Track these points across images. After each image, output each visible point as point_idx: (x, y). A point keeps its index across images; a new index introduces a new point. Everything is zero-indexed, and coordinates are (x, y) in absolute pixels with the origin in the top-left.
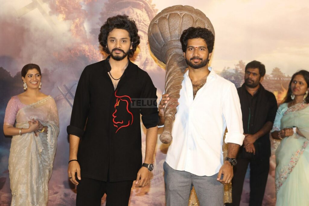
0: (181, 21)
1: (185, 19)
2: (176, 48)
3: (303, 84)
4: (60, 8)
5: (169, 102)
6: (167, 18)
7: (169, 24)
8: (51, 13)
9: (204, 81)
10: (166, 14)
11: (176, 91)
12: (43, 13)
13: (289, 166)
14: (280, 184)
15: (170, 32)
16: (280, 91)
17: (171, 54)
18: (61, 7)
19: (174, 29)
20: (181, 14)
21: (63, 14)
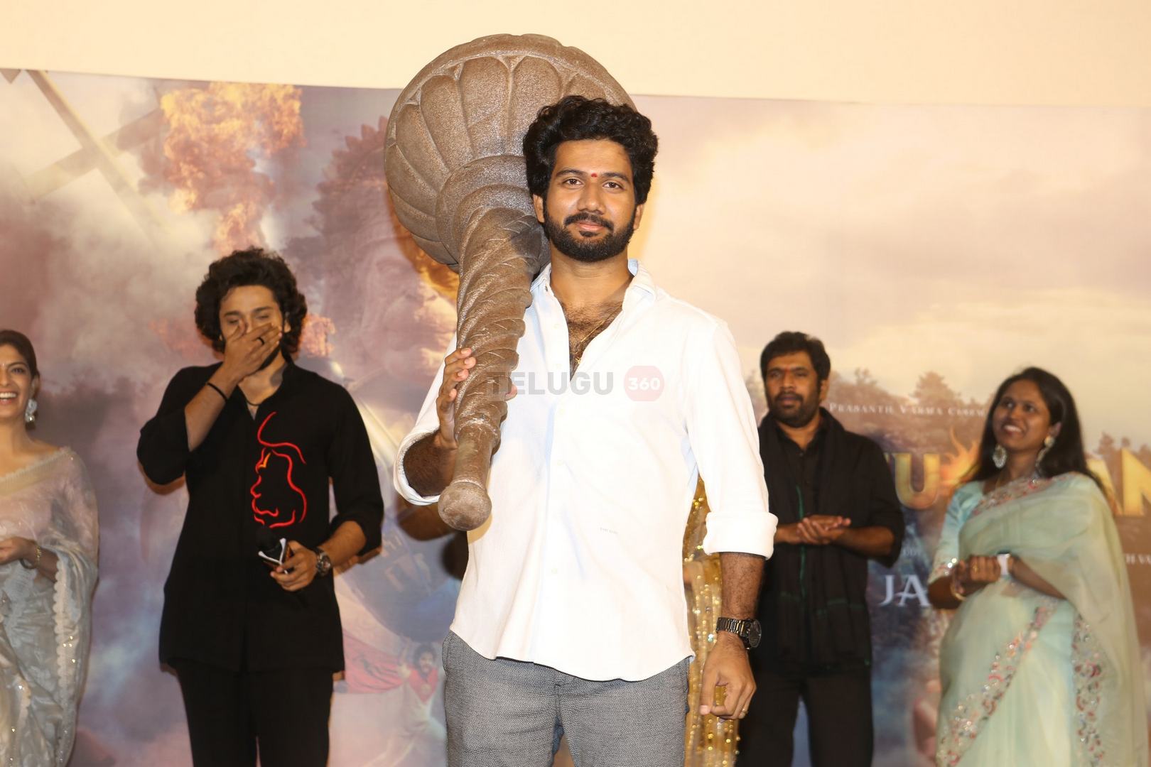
0: (510, 85)
1: (527, 76)
2: (496, 187)
3: (1036, 412)
4: (179, 169)
5: (473, 377)
6: (456, 77)
7: (462, 99)
8: (146, 187)
9: (613, 309)
10: (449, 66)
11: (500, 337)
12: (120, 185)
13: (985, 693)
14: (954, 758)
15: (468, 129)
16: (948, 454)
17: (476, 213)
18: (181, 164)
19: (484, 114)
20: (509, 59)
21: (187, 187)
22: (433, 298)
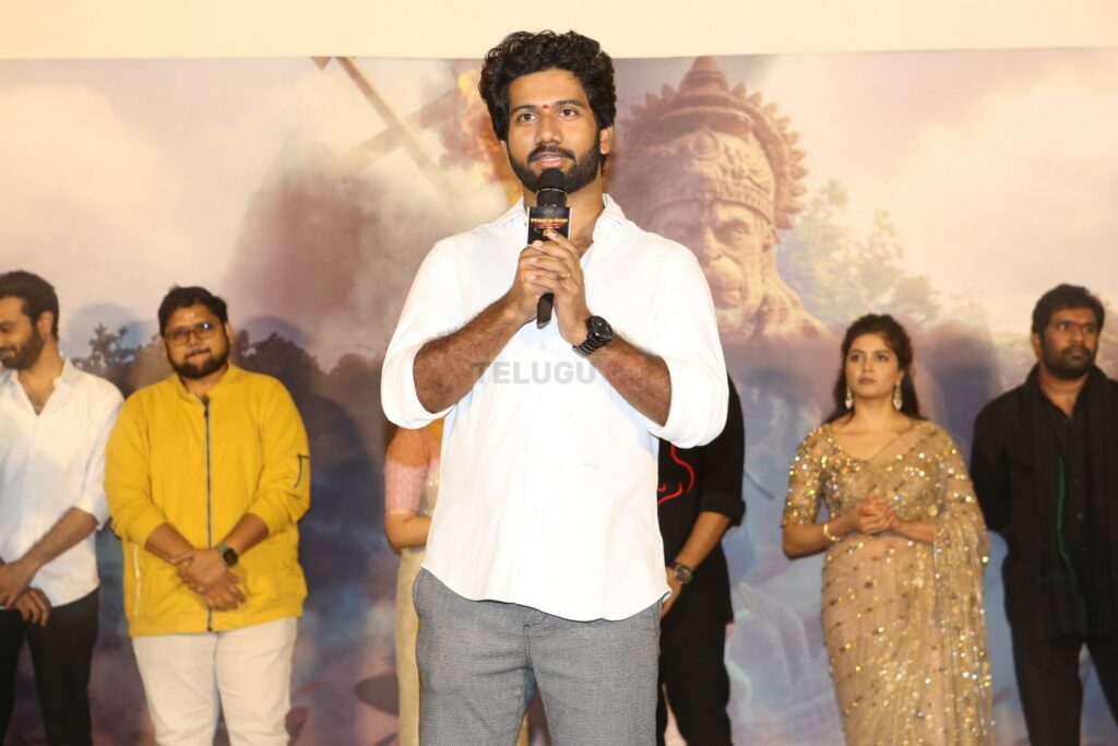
4: (476, 144)
8: (448, 161)
12: (423, 161)
18: (477, 139)
21: (484, 161)
22: (718, 257)
